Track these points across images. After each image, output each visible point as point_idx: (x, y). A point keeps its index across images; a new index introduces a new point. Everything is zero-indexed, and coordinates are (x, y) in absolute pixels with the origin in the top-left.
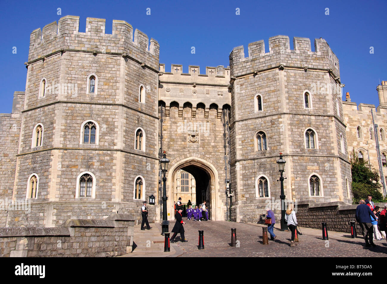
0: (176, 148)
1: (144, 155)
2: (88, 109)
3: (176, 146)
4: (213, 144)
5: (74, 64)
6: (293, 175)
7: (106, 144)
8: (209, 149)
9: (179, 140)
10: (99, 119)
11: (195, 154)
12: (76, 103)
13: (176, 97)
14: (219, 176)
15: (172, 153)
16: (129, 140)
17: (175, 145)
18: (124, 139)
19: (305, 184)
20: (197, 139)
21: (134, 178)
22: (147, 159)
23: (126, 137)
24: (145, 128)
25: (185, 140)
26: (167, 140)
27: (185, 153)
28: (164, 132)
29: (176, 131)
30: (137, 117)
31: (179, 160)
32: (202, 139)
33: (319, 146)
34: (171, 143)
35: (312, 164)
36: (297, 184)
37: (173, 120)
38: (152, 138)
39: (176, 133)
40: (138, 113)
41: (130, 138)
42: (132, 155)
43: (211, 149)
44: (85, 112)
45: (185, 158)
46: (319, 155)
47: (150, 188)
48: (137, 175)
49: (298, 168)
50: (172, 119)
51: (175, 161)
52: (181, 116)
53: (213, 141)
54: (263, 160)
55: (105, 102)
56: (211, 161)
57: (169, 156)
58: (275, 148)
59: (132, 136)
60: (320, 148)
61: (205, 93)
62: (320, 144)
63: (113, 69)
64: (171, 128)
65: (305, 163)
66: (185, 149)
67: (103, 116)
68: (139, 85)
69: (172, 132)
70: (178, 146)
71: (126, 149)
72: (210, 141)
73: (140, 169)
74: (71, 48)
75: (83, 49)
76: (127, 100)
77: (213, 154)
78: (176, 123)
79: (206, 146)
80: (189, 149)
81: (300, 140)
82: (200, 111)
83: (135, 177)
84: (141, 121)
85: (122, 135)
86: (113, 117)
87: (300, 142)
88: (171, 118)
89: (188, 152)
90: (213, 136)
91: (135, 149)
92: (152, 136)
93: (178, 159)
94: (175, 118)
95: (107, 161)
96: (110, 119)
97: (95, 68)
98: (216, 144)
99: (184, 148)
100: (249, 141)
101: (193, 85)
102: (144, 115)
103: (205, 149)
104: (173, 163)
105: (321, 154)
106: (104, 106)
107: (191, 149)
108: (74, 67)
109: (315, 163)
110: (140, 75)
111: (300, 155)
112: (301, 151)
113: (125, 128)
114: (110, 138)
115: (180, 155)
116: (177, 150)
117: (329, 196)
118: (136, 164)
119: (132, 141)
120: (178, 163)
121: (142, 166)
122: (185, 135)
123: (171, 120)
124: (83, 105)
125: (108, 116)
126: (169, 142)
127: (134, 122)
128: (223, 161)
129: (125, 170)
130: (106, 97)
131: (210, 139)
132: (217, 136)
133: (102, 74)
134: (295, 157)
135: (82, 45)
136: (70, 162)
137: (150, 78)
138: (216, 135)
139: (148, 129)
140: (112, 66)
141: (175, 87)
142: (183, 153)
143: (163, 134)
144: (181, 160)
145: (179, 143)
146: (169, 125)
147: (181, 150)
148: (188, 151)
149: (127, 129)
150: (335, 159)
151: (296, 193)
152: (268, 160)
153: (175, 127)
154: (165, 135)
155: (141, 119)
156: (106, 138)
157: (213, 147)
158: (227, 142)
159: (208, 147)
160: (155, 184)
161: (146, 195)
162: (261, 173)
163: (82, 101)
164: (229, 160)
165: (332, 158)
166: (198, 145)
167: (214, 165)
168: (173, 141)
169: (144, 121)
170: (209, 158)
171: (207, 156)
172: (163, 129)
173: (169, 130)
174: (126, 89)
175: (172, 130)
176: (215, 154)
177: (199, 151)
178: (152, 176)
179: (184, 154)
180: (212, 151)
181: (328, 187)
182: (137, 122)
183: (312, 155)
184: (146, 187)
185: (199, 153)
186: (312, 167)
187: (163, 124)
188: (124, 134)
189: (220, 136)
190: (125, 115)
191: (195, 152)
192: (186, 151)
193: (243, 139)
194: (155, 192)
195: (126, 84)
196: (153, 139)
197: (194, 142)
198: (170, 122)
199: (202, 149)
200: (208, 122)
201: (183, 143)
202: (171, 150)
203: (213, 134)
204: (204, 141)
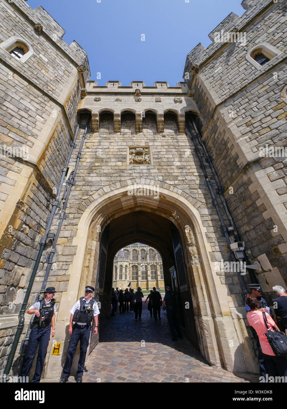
0: (106, 171)
3: (106, 168)
4: (177, 164)
8: (172, 171)
9: (113, 160)
11: (143, 180)
14: (203, 221)
15: (93, 178)
17: (104, 167)
20: (146, 158)
25: (124, 160)
26: (88, 160)
27: (123, 179)
28: (86, 150)
29: (109, 148)
31: (110, 191)
32: (156, 156)
34: (97, 164)
37: (105, 136)
39: (107, 150)
43: (176, 171)
45: (122, 187)
51: (100, 193)
52: (117, 130)
53: (177, 160)
56: (180, 192)
64: (99, 145)
66: (123, 172)
70: (110, 168)
72: (172, 160)
77: (180, 178)
78: (109, 139)
79: (164, 167)
80: (130, 172)
82: (149, 126)
89: (129, 178)
90: (176, 153)
93: (106, 189)
94: (108, 134)
98: (185, 164)
103: (163, 171)
104: (95, 196)
107: (136, 171)
116: (106, 175)
120: (106, 197)
122: (124, 153)
123: (102, 136)
126: (92, 163)
128: (205, 189)
131: (171, 156)
138: (181, 152)
141: (109, 97)
142: (118, 178)
143: (82, 153)
144: (112, 191)
145: (113, 164)
146: (97, 141)
148: (128, 175)
153: (108, 144)
154: (88, 154)
157: (179, 168)
158: (204, 160)
159: (169, 167)
164: (217, 187)
166: (148, 166)
167: (187, 199)
168: (101, 161)
170: (175, 186)
171: (168, 182)
172: (84, 147)
173: (94, 147)
175: (100, 147)
176: (184, 179)
177: (152, 175)
179: (120, 181)
180: (179, 174)
185: (151, 177)
187: (86, 141)
189: (188, 153)
191: (144, 177)
192: (126, 175)
197: (140, 163)
198: (98, 139)
199: (156, 171)
200: (164, 136)
201: (120, 164)
202: (95, 175)
203: (176, 150)
204: (159, 160)
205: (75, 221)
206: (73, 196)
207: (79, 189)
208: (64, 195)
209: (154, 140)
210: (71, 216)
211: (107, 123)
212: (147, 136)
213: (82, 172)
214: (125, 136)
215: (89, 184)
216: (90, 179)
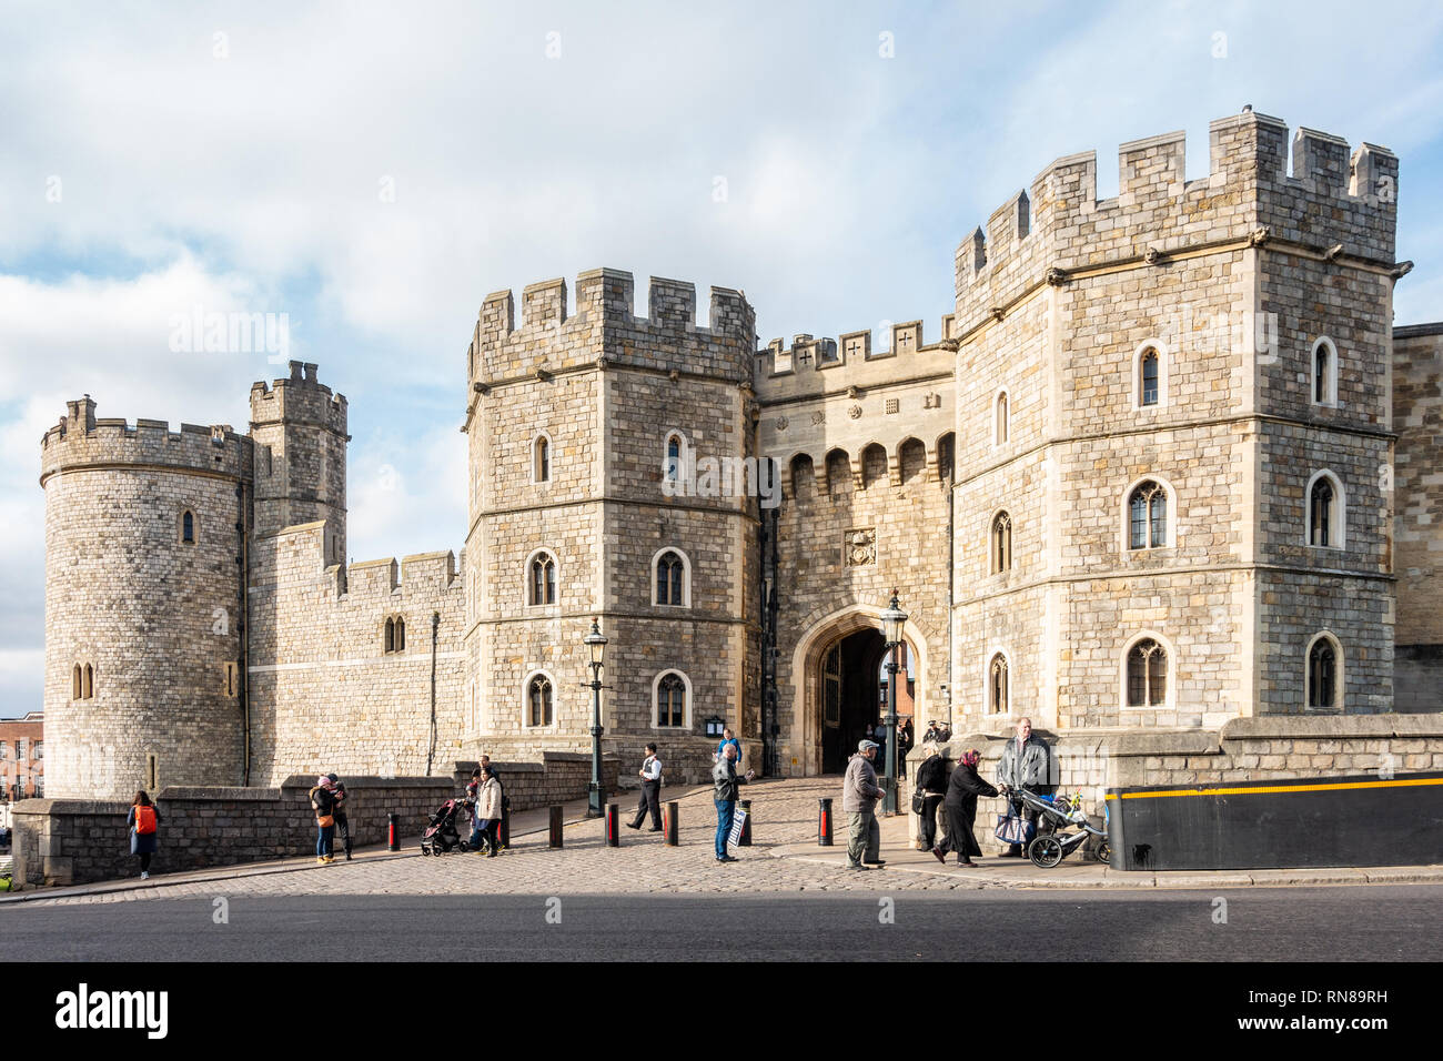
0: (814, 584)
1: (688, 615)
2: (535, 523)
3: (814, 578)
4: (914, 562)
5: (505, 416)
6: (1066, 645)
7: (575, 601)
8: (904, 578)
9: (822, 562)
10: (559, 543)
11: (862, 596)
12: (513, 511)
13: (802, 440)
14: (928, 655)
15: (800, 598)
16: (632, 585)
17: (811, 577)
18: (615, 585)
19: (1107, 669)
20: (870, 552)
21: (650, 679)
22: (695, 627)
23: (622, 578)
24: (688, 546)
25: (837, 560)
26: (789, 565)
27: (836, 597)
28: (783, 544)
29: (814, 537)
30: (657, 521)
31: (821, 617)
32: (884, 549)
33: (1178, 537)
34: (801, 572)
35: (1144, 602)
36: (1080, 673)
37: (805, 507)
38: (715, 569)
39: (812, 541)
40: (662, 511)
41: (634, 580)
42: (640, 621)
43: (909, 577)
44: (528, 531)
45: (836, 610)
46: (1175, 569)
47: (709, 699)
48: (662, 669)
49: (1088, 618)
50: (803, 505)
51: (810, 620)
52: (824, 492)
53: (914, 553)
54: (1001, 601)
55: (569, 498)
57: (794, 609)
58: (1028, 562)
59: (642, 573)
60: (1182, 542)
61: (885, 410)
62: (1183, 531)
63: (583, 409)
64: (800, 531)
65: (1114, 603)
66: (836, 584)
67: (565, 535)
68: (662, 434)
69: (803, 542)
70: (818, 577)
71: (622, 608)
72: (908, 554)
73: (674, 652)
74: (497, 377)
75: (520, 373)
76: (623, 482)
77: (913, 590)
78: (813, 515)
80: (846, 583)
81: (1107, 527)
82: (879, 469)
83: (657, 673)
84: (676, 530)
85: (609, 576)
86: (586, 532)
87: (1103, 530)
88: (798, 503)
89: (843, 594)
90: (916, 537)
91: (654, 604)
92: (715, 565)
93: (817, 614)
94: (810, 500)
95: (575, 642)
96: (580, 541)
97: (546, 415)
98: (923, 560)
99: (835, 582)
100: (978, 543)
101: (848, 395)
102: (682, 514)
103: (892, 578)
104: (805, 626)
105: (1184, 564)
106: (567, 510)
107: (854, 582)
108: (503, 423)
109: (1154, 599)
110: (668, 406)
111: (1101, 575)
112: (1104, 562)
113: (615, 558)
114: (581, 586)
115: (823, 604)
116: (816, 591)
117: (1197, 706)
118: (656, 643)
119: (643, 586)
120: (819, 626)
121: (677, 645)
122: (837, 546)
123: (801, 507)
124: (525, 514)
125: (574, 534)
126: (794, 570)
127: (649, 535)
128: (944, 607)
129: (622, 660)
130: (571, 484)
131: (906, 546)
132: (926, 536)
133: (560, 427)
134: (1076, 584)
135: (516, 364)
136: (509, 651)
137: (704, 404)
138: (924, 534)
139: (701, 547)
140: (579, 401)
141: (801, 410)
142: (831, 596)
143: (779, 551)
144: (824, 616)
145: (822, 569)
146: (794, 521)
147: (827, 590)
148: (843, 588)
149: (624, 558)
150: (1236, 576)
151: (1074, 700)
152: (1012, 598)
153: (810, 527)
154: (786, 552)
155: (674, 523)
156: (574, 586)
157: (915, 570)
159: (901, 571)
160: (728, 688)
161: (696, 715)
162: (996, 640)
163: (524, 504)
165: (1228, 574)
166: (869, 571)
167: (915, 624)
168: (805, 566)
169: (685, 530)
170: (904, 604)
172: (778, 539)
173: (794, 537)
174: (616, 454)
175: (802, 536)
176: (919, 590)
177: (875, 586)
178: (715, 667)
179: (833, 600)
180: (912, 583)
181: (1197, 676)
182: (657, 535)
183: (1142, 572)
184: (696, 696)
185: (873, 591)
186: (1141, 611)
187: (779, 523)
188: (615, 571)
189: (936, 536)
190: (615, 524)
191: (864, 591)
192: (839, 589)
193: (966, 541)
194: (732, 706)
195: (616, 440)
196: (718, 572)
197: (861, 562)
198: (796, 515)
199: (881, 578)
200: (902, 497)
201: (831, 567)
202: (800, 592)
203: (917, 530)
204: (888, 557)
205: (788, 659)
206: (781, 626)
207: (784, 616)
208: (770, 627)
209: (884, 510)
210: (783, 653)
211: (805, 471)
212: (871, 500)
213: (784, 587)
214: (839, 503)
215: (795, 606)
216: (795, 598)
